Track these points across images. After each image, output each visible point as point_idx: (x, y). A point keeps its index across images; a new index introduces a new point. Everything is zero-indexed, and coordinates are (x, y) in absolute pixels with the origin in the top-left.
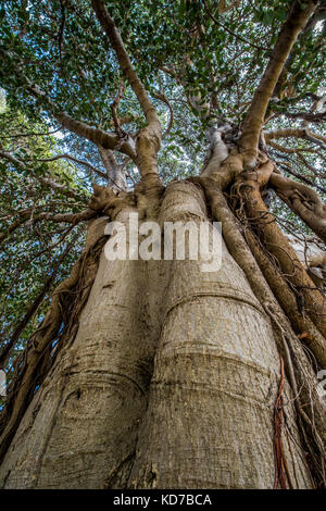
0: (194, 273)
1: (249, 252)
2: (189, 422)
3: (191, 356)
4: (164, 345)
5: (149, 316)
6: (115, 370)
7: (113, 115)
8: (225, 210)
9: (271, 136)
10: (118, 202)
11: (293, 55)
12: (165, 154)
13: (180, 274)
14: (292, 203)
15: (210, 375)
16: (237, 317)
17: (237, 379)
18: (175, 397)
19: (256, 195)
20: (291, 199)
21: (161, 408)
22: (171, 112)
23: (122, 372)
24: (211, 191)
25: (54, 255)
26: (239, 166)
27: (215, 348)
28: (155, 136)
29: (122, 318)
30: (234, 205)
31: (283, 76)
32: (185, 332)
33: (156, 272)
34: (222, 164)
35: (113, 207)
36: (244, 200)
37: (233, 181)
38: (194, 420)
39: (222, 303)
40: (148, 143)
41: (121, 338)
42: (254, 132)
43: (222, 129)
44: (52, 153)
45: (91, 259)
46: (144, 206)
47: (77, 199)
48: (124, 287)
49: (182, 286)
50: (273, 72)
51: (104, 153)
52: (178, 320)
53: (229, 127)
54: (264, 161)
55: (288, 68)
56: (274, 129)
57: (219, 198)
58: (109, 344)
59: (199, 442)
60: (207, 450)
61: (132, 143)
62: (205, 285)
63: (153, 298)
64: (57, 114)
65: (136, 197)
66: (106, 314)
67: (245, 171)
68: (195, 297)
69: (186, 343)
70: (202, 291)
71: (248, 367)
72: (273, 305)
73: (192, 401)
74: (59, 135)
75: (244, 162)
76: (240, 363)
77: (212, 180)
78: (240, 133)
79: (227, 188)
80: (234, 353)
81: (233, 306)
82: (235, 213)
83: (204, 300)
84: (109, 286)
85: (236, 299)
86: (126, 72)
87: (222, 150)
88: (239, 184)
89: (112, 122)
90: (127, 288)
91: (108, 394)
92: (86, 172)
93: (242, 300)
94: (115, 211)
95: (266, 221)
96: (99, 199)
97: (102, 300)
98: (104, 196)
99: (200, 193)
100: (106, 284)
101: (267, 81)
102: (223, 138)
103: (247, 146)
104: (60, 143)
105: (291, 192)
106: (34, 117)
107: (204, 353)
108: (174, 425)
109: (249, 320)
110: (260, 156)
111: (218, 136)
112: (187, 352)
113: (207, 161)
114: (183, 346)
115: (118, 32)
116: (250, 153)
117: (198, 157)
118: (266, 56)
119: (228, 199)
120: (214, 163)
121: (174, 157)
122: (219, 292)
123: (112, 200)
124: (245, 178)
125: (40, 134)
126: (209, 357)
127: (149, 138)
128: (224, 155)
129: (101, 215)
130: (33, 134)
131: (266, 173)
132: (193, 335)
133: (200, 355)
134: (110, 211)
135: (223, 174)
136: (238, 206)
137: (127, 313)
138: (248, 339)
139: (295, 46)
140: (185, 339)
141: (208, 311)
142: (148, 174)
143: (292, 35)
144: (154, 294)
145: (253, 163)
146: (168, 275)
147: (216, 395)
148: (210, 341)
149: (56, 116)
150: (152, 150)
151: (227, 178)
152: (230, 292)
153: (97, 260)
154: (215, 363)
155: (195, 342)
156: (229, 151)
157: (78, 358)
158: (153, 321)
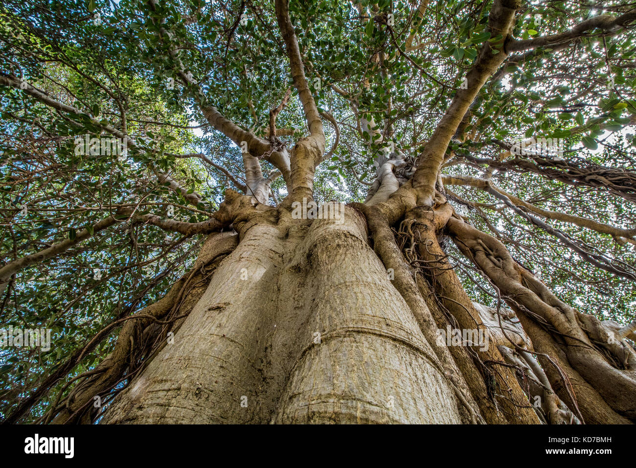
0: (350, 302)
1: (422, 300)
3: (336, 417)
4: (291, 398)
5: (269, 363)
7: (270, 123)
8: (392, 245)
9: (448, 181)
10: (255, 215)
11: (479, 100)
12: (322, 180)
13: (327, 301)
14: (475, 255)
16: (410, 370)
19: (430, 236)
20: (474, 251)
22: (338, 134)
24: (375, 221)
25: (144, 277)
26: (412, 201)
27: (376, 409)
28: (317, 148)
29: (228, 356)
30: (403, 242)
31: (468, 118)
32: (330, 380)
33: (291, 304)
34: (391, 196)
35: (246, 220)
36: (416, 239)
37: (403, 216)
39: (388, 347)
40: (307, 154)
41: (219, 387)
42: (432, 168)
43: (394, 162)
44: (183, 151)
45: (199, 279)
46: (287, 224)
47: (200, 206)
48: (240, 314)
49: (330, 317)
50: (458, 110)
51: (249, 162)
52: (319, 363)
53: (403, 162)
54: (441, 202)
55: (474, 110)
56: (453, 174)
57: (385, 231)
58: (198, 393)
61: (286, 156)
62: (365, 318)
63: (280, 339)
64: (205, 107)
65: (279, 213)
66: (203, 346)
67: (418, 207)
68: (350, 333)
69: (329, 395)
70: (360, 325)
72: (455, 376)
74: (199, 133)
75: (418, 199)
77: (377, 210)
78: (414, 169)
79: (396, 223)
81: (403, 351)
82: (403, 252)
83: (362, 338)
84: (218, 308)
85: (410, 346)
86: (296, 80)
87: (392, 183)
88: (410, 220)
89: (267, 130)
90: (245, 317)
92: (220, 182)
93: (417, 349)
94: (248, 225)
95: (445, 266)
96: (229, 208)
97: (203, 327)
98: (237, 205)
99: (362, 221)
100: (215, 305)
101: (450, 119)
102: (394, 171)
103: (423, 182)
104: (198, 142)
105: (475, 242)
106: (175, 104)
107: (358, 414)
109: (428, 381)
110: (437, 196)
111: (388, 167)
112: (330, 410)
113: (372, 192)
114: (323, 399)
115: (297, 41)
116: (426, 190)
117: (360, 191)
118: (450, 96)
119: (396, 236)
120: (381, 195)
121: (332, 185)
122: (385, 330)
123: (247, 211)
124: (419, 216)
125: (177, 127)
127: (309, 148)
128: (394, 188)
129: (227, 229)
130: (169, 124)
131: (444, 216)
132: (342, 385)
133: (352, 417)
134: (241, 224)
135: (391, 206)
136: (408, 245)
137: (236, 353)
138: (427, 408)
139: (482, 91)
140: (329, 390)
141: (368, 354)
142: (299, 188)
143: (480, 78)
144: (283, 333)
145: (428, 201)
146: (308, 308)
148: (369, 397)
149: (203, 108)
150: (310, 162)
151: (396, 212)
152: (401, 335)
153: (207, 283)
155: (346, 397)
156: (400, 185)
157: (140, 408)
158: (276, 371)
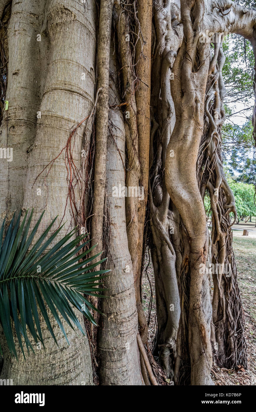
2: (45, 134)
3: (46, 116)
6: (26, 119)
15: (51, 122)
16: (68, 100)
17: (60, 123)
18: (41, 128)
21: (38, 131)
23: (29, 119)
27: (55, 113)
29: (26, 94)
32: (46, 106)
33: (45, 61)
38: (46, 134)
39: (63, 93)
41: (27, 106)
49: (49, 81)
52: (45, 100)
58: (21, 109)
59: (47, 139)
60: (48, 140)
62: (58, 83)
68: (52, 90)
69: (45, 111)
70: (56, 86)
71: (66, 120)
73: (46, 129)
76: (63, 118)
80: (61, 115)
81: (68, 95)
83: (56, 92)
84: (16, 73)
85: (71, 91)
91: (25, 127)
93: (74, 92)
107: (50, 115)
108: (41, 135)
109: (74, 101)
112: (45, 114)
122: (63, 87)
126: (52, 116)
132: (48, 108)
133: (49, 116)
137: (29, 92)
141: (56, 97)
147: (53, 128)
148: (53, 111)
152: (69, 88)
154: (54, 118)
155: (48, 111)
157: (9, 114)
